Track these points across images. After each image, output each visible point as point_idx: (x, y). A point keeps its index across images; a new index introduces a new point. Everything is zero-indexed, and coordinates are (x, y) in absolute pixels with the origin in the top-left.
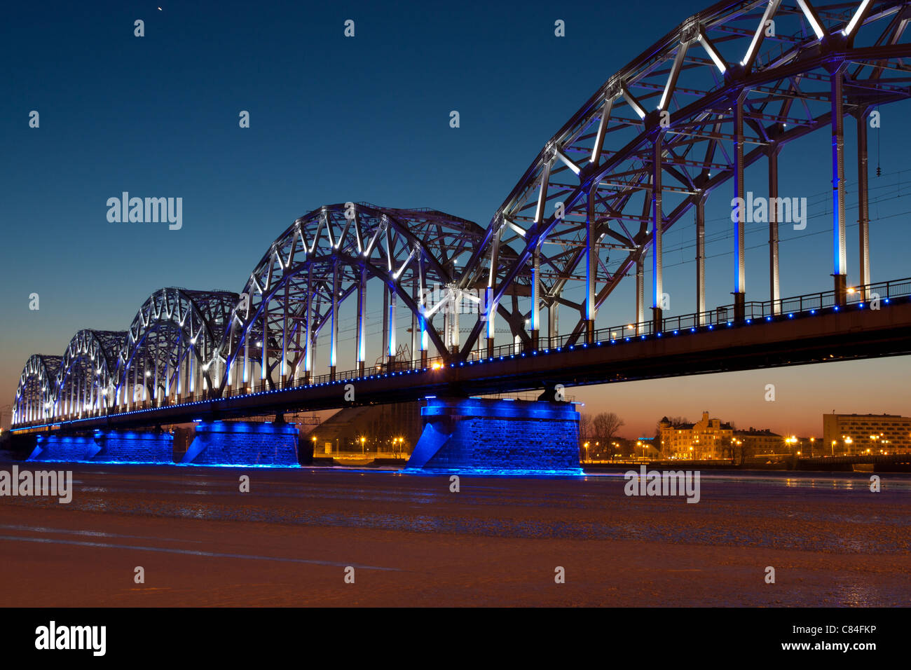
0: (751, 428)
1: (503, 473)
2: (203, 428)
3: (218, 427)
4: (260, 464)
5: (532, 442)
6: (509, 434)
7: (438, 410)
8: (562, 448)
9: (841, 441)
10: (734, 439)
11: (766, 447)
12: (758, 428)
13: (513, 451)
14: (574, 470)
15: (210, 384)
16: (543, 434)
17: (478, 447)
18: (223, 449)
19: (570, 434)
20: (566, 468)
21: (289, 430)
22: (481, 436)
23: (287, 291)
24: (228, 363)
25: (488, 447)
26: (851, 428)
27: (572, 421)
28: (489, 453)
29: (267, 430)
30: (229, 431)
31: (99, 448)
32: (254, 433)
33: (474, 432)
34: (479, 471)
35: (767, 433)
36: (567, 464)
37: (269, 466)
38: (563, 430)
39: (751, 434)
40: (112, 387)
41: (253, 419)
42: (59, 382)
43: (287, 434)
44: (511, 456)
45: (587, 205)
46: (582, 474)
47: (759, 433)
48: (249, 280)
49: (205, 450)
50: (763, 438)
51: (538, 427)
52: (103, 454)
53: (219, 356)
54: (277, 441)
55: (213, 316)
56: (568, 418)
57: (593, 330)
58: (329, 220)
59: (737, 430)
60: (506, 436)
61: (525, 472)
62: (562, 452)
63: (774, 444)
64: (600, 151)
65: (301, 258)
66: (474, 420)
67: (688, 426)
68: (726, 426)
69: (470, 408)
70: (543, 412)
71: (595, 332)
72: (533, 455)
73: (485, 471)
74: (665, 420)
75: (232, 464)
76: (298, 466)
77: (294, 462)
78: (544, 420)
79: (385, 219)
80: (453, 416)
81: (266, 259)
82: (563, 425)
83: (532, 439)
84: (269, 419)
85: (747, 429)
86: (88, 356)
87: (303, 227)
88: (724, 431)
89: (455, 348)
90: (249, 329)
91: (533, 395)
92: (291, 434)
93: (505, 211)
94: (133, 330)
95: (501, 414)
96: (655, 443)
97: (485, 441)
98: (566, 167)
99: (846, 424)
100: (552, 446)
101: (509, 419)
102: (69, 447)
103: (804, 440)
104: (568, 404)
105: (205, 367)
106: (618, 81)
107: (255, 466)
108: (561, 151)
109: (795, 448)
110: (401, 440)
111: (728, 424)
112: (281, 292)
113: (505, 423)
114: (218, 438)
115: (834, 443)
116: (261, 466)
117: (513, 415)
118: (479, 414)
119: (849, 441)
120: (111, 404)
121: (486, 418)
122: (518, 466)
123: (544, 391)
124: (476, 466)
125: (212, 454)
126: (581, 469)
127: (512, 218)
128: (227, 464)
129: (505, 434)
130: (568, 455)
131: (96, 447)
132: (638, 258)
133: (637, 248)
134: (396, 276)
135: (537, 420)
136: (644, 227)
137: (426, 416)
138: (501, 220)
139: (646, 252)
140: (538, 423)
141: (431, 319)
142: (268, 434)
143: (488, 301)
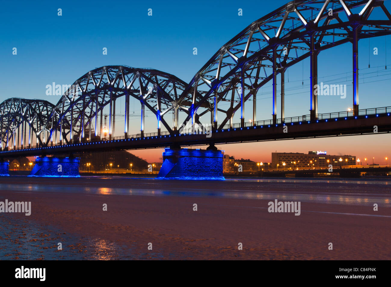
0: (242, 159)
1: (196, 179)
2: (40, 160)
3: (46, 160)
4: (64, 175)
7: (170, 153)
8: (217, 169)
9: (281, 164)
10: (236, 164)
11: (248, 166)
12: (245, 159)
13: (199, 170)
14: (222, 178)
15: (40, 141)
16: (210, 163)
17: (186, 168)
18: (48, 169)
19: (220, 163)
20: (218, 177)
21: (76, 160)
22: (188, 164)
24: (51, 132)
25: (190, 168)
26: (283, 159)
28: (190, 171)
30: (51, 161)
32: (61, 162)
33: (185, 162)
34: (187, 178)
35: (249, 161)
36: (219, 175)
38: (218, 161)
39: (242, 161)
43: (75, 162)
44: (198, 172)
45: (241, 72)
46: (224, 179)
47: (245, 161)
49: (40, 169)
50: (247, 163)
53: (46, 129)
54: (71, 166)
55: (41, 111)
56: (219, 157)
57: (244, 122)
59: (236, 159)
60: (197, 164)
61: (204, 178)
63: (252, 165)
64: (247, 51)
66: (185, 158)
69: (184, 153)
70: (209, 154)
71: (245, 123)
72: (207, 171)
73: (189, 178)
75: (52, 175)
76: (79, 176)
77: (78, 174)
78: (211, 157)
79: (137, 73)
80: (177, 156)
82: (217, 159)
83: (206, 165)
85: (240, 159)
88: (230, 160)
91: (205, 147)
92: (77, 163)
93: (201, 73)
95: (195, 155)
97: (189, 166)
99: (281, 157)
100: (214, 168)
101: (198, 157)
103: (265, 164)
105: (38, 134)
106: (256, 24)
107: (62, 176)
108: (228, 50)
109: (261, 167)
110: (90, 164)
111: (232, 157)
113: (196, 159)
114: (46, 164)
115: (278, 165)
116: (64, 176)
118: (187, 155)
119: (284, 164)
121: (189, 157)
122: (201, 176)
123: (209, 146)
124: (186, 176)
125: (44, 171)
126: (224, 177)
127: (204, 76)
128: (50, 175)
129: (196, 163)
132: (254, 93)
133: (254, 89)
134: (144, 97)
135: (208, 157)
136: (256, 81)
137: (166, 156)
138: (199, 77)
139: (258, 90)
140: (208, 159)
141: (163, 116)
142: (67, 162)
143: (193, 110)
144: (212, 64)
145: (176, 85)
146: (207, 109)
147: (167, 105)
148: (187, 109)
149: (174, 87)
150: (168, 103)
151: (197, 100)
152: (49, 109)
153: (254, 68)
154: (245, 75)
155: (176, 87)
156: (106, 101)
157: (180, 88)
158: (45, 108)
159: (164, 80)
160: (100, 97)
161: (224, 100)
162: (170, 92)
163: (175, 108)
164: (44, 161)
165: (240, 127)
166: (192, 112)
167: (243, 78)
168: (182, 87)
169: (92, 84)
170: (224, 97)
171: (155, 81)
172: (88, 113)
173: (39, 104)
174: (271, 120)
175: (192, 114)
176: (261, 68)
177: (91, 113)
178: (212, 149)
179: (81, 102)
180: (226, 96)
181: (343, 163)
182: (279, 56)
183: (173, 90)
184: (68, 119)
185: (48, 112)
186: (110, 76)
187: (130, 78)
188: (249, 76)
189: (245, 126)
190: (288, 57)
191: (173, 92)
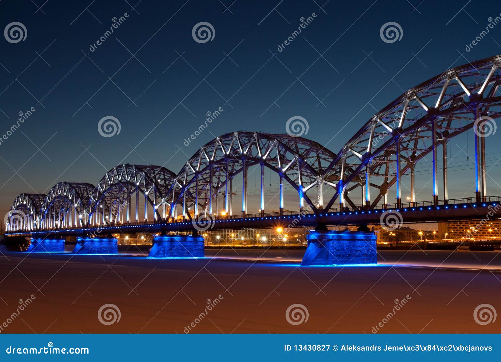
2: (159, 239)
5: (357, 250)
6: (348, 247)
7: (316, 236)
8: (370, 253)
10: (391, 233)
11: (407, 236)
13: (349, 255)
15: (158, 215)
17: (334, 253)
18: (169, 249)
20: (372, 262)
21: (200, 239)
22: (336, 248)
24: (172, 206)
25: (339, 253)
26: (453, 225)
27: (374, 240)
28: (339, 256)
29: (190, 239)
31: (81, 247)
33: (333, 247)
38: (371, 244)
40: (86, 214)
42: (43, 209)
48: (185, 165)
49: (160, 250)
50: (406, 232)
51: (359, 243)
52: (83, 250)
53: (165, 202)
54: (194, 245)
56: (372, 239)
57: (400, 203)
60: (347, 248)
62: (370, 255)
63: (413, 234)
64: (403, 123)
65: (220, 157)
66: (333, 241)
69: (331, 235)
70: (360, 236)
71: (402, 204)
73: (338, 265)
78: (363, 240)
79: (276, 141)
80: (323, 239)
81: (197, 154)
82: (370, 242)
86: (67, 197)
87: (222, 140)
89: (321, 207)
90: (186, 189)
92: (201, 241)
93: (349, 145)
94: (102, 184)
95: (344, 238)
97: (337, 250)
100: (366, 252)
101: (347, 240)
105: (156, 207)
106: (413, 92)
108: (381, 120)
109: (424, 237)
113: (346, 242)
114: (166, 244)
115: (446, 234)
116: (187, 258)
117: (349, 238)
118: (335, 238)
120: (85, 223)
121: (338, 240)
122: (350, 262)
123: (360, 226)
124: (334, 263)
125: (164, 252)
127: (353, 148)
129: (346, 247)
130: (373, 256)
132: (411, 166)
133: (411, 162)
134: (284, 170)
135: (359, 239)
136: (414, 153)
137: (310, 239)
138: (347, 149)
139: (416, 164)
140: (359, 241)
141: (306, 192)
142: (189, 241)
143: (341, 186)
144: (362, 135)
145: (320, 155)
146: (356, 183)
147: (310, 178)
148: (335, 185)
149: (318, 158)
150: (311, 175)
151: (346, 173)
152: (167, 178)
153: (411, 140)
154: (401, 147)
155: (320, 157)
156: (236, 170)
157: (324, 159)
158: (162, 177)
159: (306, 150)
160: (230, 165)
161: (377, 174)
162: (313, 164)
163: (320, 183)
164: (163, 240)
165: (397, 207)
166: (341, 189)
167: (399, 150)
168: (327, 157)
169: (219, 150)
170: (376, 171)
171: (296, 152)
172: (215, 183)
173: (155, 172)
174: (431, 201)
175: (340, 192)
176: (419, 140)
177: (218, 183)
178: (364, 230)
179: (208, 171)
180: (379, 170)
182: (440, 127)
183: (317, 161)
184: (191, 191)
185: (165, 181)
186: (241, 141)
187: (265, 145)
188: (406, 148)
189: (402, 207)
190: (450, 127)
191: (317, 164)
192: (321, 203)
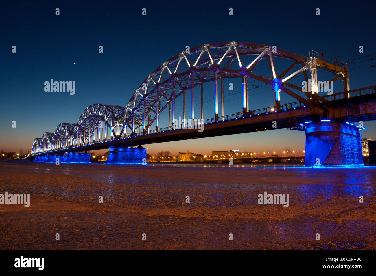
1: (128, 164)
2: (68, 154)
3: (71, 154)
5: (135, 157)
6: (130, 155)
7: (113, 150)
9: (215, 157)
10: (194, 156)
11: (200, 158)
12: (199, 154)
13: (130, 159)
15: (70, 144)
16: (138, 155)
17: (122, 158)
18: (72, 159)
21: (88, 155)
22: (123, 155)
23: (85, 123)
25: (125, 158)
27: (145, 152)
28: (125, 159)
29: (83, 155)
30: (74, 155)
32: (79, 155)
33: (121, 155)
35: (201, 155)
37: (83, 163)
38: (143, 154)
39: (197, 155)
40: (51, 145)
41: (80, 152)
42: (41, 144)
44: (130, 160)
45: (144, 104)
47: (199, 155)
48: (78, 121)
49: (68, 159)
51: (136, 154)
52: (49, 160)
53: (72, 138)
54: (85, 157)
58: (94, 107)
61: (133, 164)
63: (202, 157)
65: (88, 116)
66: (121, 152)
67: (184, 154)
68: (192, 154)
69: (120, 149)
70: (138, 150)
72: (135, 160)
73: (124, 163)
74: (180, 152)
77: (89, 162)
78: (138, 152)
79: (105, 107)
80: (116, 151)
81: (81, 116)
84: (83, 152)
85: (197, 154)
86: (46, 138)
87: (89, 109)
89: (118, 136)
90: (78, 132)
91: (136, 146)
93: (128, 105)
94: (55, 132)
95: (128, 151)
96: (177, 157)
97: (124, 157)
98: (141, 96)
99: (217, 153)
101: (130, 152)
102: (43, 159)
103: (208, 156)
104: (144, 148)
105: (69, 141)
106: (150, 76)
107: (80, 163)
109: (206, 158)
112: (84, 124)
113: (129, 153)
114: (71, 156)
116: (81, 163)
117: (130, 151)
119: (217, 156)
120: (51, 149)
121: (124, 152)
122: (131, 162)
123: (139, 145)
124: (122, 162)
125: (70, 160)
127: (129, 107)
128: (74, 162)
131: (47, 159)
134: (107, 120)
135: (136, 152)
137: (111, 151)
148: (122, 125)
163: (118, 125)
166: (124, 127)
178: (140, 148)
181: (244, 156)
192: (118, 134)
